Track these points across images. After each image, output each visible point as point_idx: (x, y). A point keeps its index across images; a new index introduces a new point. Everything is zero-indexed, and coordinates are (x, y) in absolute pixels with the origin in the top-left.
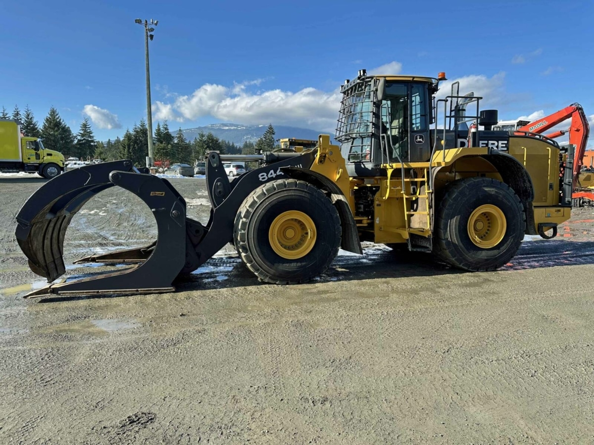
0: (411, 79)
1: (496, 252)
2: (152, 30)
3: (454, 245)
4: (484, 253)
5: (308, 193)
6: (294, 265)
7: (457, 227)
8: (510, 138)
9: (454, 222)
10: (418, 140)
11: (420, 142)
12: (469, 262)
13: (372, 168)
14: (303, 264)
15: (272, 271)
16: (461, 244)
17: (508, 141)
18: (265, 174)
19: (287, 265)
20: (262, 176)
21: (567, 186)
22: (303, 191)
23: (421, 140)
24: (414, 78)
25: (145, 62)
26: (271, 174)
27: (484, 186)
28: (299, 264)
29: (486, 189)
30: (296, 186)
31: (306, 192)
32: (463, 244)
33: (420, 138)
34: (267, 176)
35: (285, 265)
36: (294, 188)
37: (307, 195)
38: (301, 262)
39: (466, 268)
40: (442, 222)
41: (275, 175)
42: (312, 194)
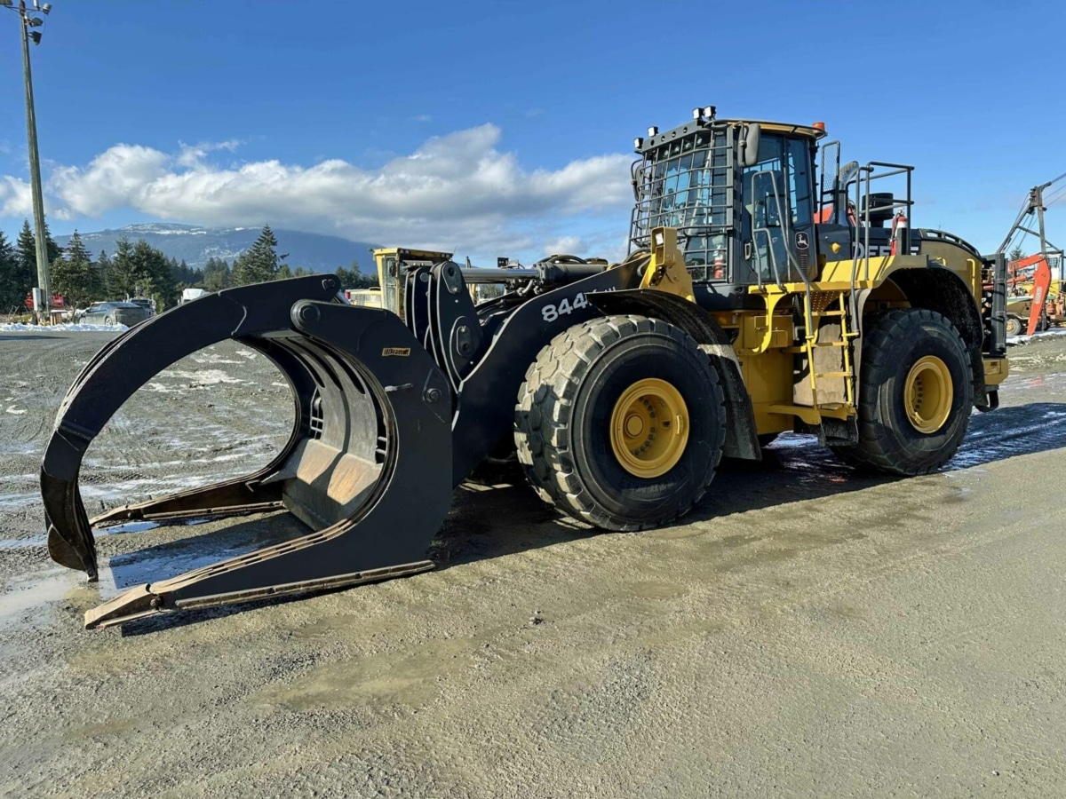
0: (791, 129)
1: (940, 438)
2: (38, 22)
3: (888, 429)
4: (926, 441)
5: (673, 342)
6: (654, 489)
7: (892, 398)
8: (923, 242)
9: (886, 389)
10: (801, 242)
11: (803, 245)
12: (908, 460)
13: (730, 294)
14: (670, 485)
15: (617, 506)
16: (897, 429)
17: (920, 246)
18: (553, 307)
19: (643, 490)
20: (548, 311)
21: (998, 323)
22: (665, 338)
23: (804, 242)
24: (796, 127)
25: (24, 88)
26: (564, 307)
27: (925, 324)
28: (663, 487)
29: (927, 329)
30: (652, 329)
31: (669, 340)
32: (900, 429)
33: (803, 239)
34: (557, 311)
35: (639, 490)
36: (649, 333)
37: (672, 347)
38: (666, 483)
39: (902, 471)
40: (870, 389)
41: (571, 308)
42: (678, 344)
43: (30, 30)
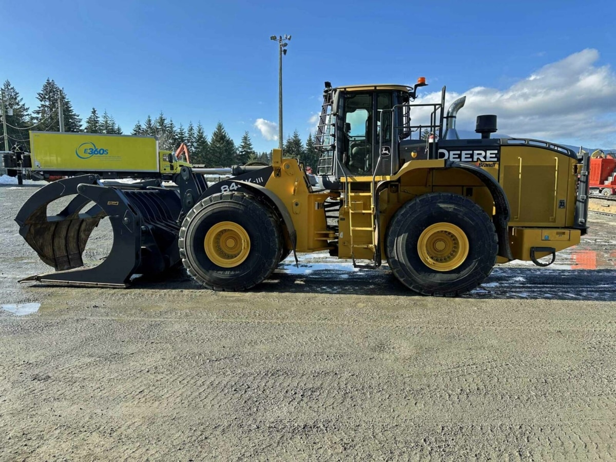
0: (373, 88)
1: (454, 276)
2: (285, 45)
3: (401, 264)
4: (438, 276)
5: (243, 205)
6: (228, 273)
7: (404, 246)
8: (502, 147)
9: (401, 240)
10: (384, 152)
11: (386, 154)
12: (420, 285)
13: (334, 182)
14: (237, 272)
15: (207, 277)
16: (409, 264)
17: (499, 151)
18: (227, 186)
19: (221, 272)
20: (224, 188)
21: (581, 204)
22: (238, 204)
23: (387, 152)
24: (375, 87)
26: (233, 186)
27: (440, 202)
28: (233, 273)
29: (442, 206)
30: (231, 199)
31: (240, 204)
32: (411, 265)
33: (385, 150)
34: (229, 188)
35: (219, 272)
36: (229, 201)
37: (242, 208)
38: (234, 271)
39: (418, 291)
40: (389, 239)
42: (246, 207)
43: (283, 49)
